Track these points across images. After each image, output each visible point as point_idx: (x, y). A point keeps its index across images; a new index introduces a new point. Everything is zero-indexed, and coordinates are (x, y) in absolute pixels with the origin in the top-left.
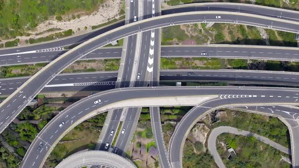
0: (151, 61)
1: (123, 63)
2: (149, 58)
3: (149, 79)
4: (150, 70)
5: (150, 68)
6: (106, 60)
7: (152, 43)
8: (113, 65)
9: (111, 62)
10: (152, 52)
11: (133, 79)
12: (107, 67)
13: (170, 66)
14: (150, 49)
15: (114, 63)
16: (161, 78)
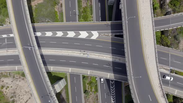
0: (84, 35)
1: (88, 72)
2: (80, 37)
3: (108, 35)
4: (95, 35)
5: (93, 35)
6: (85, 92)
7: (60, 34)
8: (91, 83)
9: (87, 86)
10: (71, 34)
11: (108, 57)
12: (93, 90)
13: (89, 13)
14: (68, 36)
15: (87, 81)
16: (103, 19)
